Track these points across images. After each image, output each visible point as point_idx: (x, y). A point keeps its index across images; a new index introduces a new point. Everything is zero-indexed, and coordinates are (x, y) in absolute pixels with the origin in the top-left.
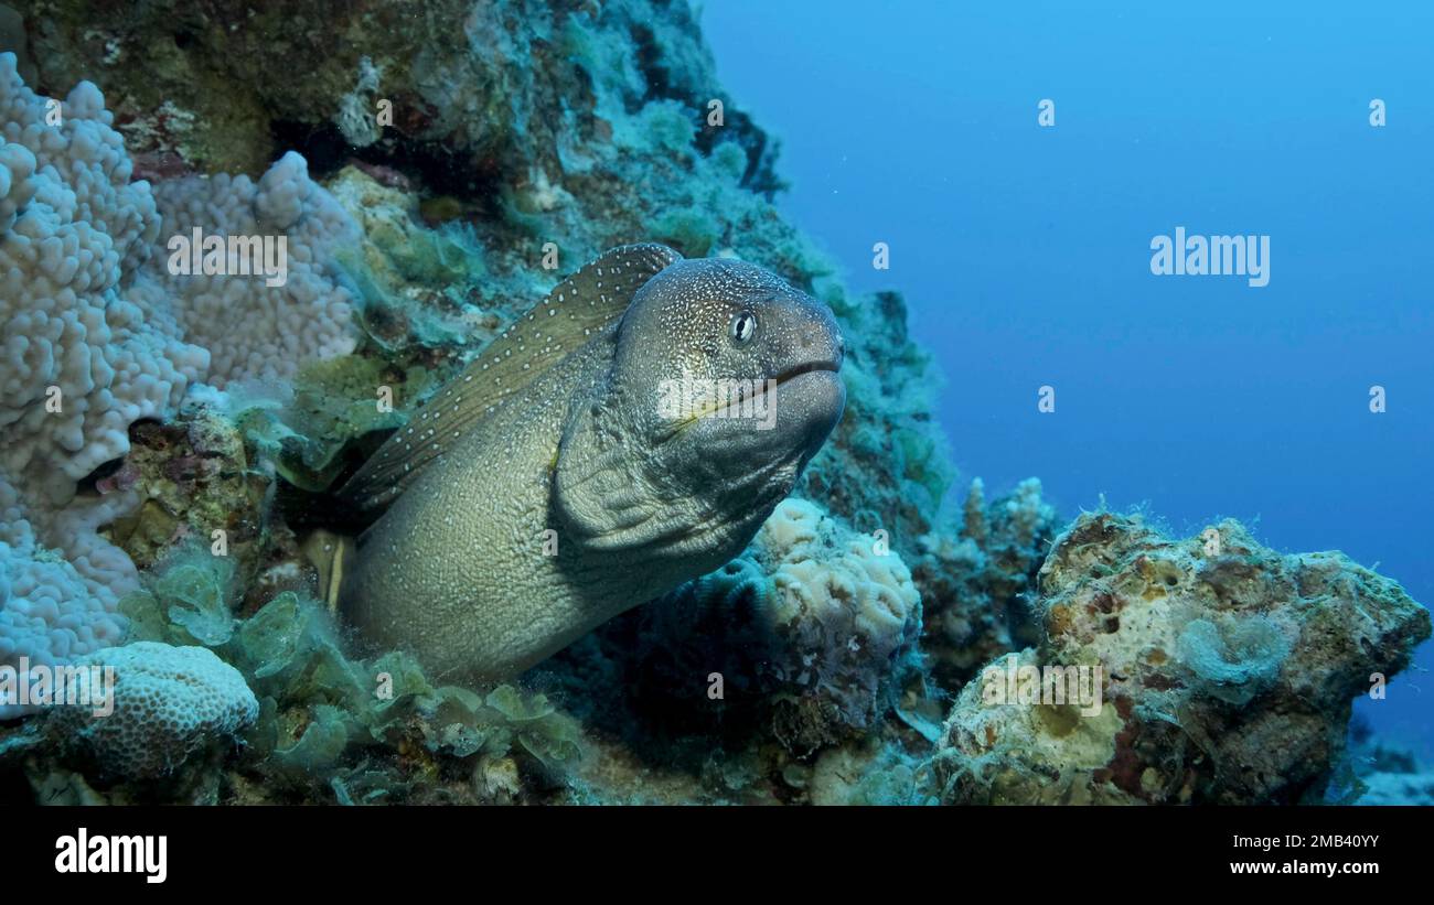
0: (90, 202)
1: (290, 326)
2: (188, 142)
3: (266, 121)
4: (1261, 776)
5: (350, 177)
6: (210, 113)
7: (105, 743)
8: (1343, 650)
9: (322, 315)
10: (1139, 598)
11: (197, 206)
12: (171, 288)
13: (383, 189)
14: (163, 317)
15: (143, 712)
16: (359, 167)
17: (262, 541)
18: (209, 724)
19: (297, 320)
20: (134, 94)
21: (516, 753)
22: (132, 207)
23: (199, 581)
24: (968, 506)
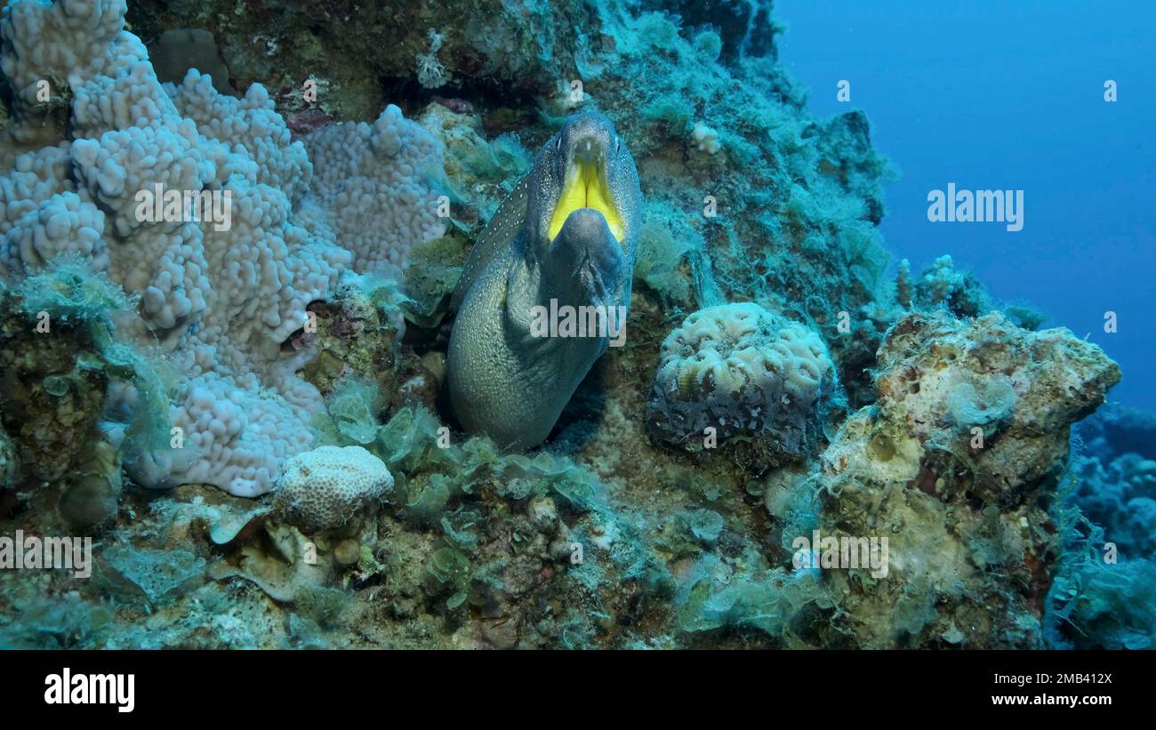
0: (267, 163)
1: (403, 221)
2: (328, 101)
3: (376, 76)
4: (1006, 479)
5: (434, 110)
6: (339, 78)
7: (307, 509)
8: (1058, 395)
9: (423, 210)
10: (932, 369)
11: (336, 146)
12: (326, 205)
13: (456, 115)
14: (321, 227)
15: (325, 490)
16: (439, 102)
17: (396, 369)
18: (364, 494)
19: (407, 216)
20: (289, 73)
21: (552, 493)
22: (293, 161)
23: (355, 405)
24: (899, 280)
